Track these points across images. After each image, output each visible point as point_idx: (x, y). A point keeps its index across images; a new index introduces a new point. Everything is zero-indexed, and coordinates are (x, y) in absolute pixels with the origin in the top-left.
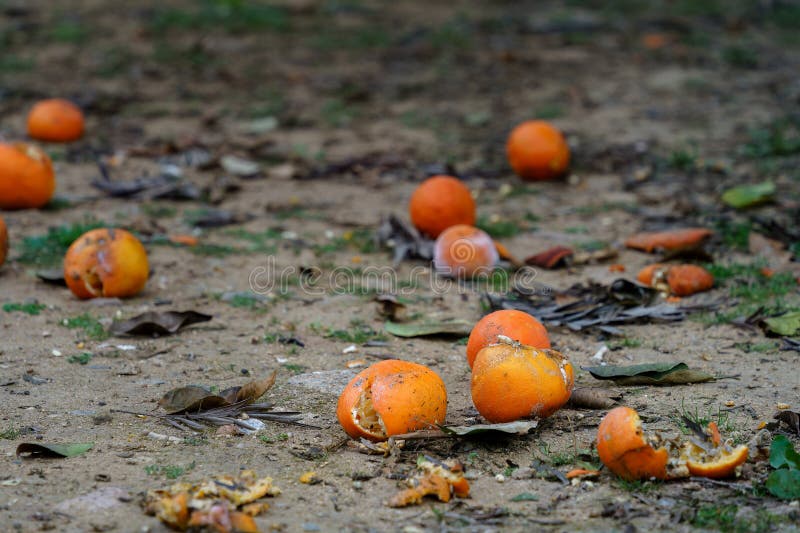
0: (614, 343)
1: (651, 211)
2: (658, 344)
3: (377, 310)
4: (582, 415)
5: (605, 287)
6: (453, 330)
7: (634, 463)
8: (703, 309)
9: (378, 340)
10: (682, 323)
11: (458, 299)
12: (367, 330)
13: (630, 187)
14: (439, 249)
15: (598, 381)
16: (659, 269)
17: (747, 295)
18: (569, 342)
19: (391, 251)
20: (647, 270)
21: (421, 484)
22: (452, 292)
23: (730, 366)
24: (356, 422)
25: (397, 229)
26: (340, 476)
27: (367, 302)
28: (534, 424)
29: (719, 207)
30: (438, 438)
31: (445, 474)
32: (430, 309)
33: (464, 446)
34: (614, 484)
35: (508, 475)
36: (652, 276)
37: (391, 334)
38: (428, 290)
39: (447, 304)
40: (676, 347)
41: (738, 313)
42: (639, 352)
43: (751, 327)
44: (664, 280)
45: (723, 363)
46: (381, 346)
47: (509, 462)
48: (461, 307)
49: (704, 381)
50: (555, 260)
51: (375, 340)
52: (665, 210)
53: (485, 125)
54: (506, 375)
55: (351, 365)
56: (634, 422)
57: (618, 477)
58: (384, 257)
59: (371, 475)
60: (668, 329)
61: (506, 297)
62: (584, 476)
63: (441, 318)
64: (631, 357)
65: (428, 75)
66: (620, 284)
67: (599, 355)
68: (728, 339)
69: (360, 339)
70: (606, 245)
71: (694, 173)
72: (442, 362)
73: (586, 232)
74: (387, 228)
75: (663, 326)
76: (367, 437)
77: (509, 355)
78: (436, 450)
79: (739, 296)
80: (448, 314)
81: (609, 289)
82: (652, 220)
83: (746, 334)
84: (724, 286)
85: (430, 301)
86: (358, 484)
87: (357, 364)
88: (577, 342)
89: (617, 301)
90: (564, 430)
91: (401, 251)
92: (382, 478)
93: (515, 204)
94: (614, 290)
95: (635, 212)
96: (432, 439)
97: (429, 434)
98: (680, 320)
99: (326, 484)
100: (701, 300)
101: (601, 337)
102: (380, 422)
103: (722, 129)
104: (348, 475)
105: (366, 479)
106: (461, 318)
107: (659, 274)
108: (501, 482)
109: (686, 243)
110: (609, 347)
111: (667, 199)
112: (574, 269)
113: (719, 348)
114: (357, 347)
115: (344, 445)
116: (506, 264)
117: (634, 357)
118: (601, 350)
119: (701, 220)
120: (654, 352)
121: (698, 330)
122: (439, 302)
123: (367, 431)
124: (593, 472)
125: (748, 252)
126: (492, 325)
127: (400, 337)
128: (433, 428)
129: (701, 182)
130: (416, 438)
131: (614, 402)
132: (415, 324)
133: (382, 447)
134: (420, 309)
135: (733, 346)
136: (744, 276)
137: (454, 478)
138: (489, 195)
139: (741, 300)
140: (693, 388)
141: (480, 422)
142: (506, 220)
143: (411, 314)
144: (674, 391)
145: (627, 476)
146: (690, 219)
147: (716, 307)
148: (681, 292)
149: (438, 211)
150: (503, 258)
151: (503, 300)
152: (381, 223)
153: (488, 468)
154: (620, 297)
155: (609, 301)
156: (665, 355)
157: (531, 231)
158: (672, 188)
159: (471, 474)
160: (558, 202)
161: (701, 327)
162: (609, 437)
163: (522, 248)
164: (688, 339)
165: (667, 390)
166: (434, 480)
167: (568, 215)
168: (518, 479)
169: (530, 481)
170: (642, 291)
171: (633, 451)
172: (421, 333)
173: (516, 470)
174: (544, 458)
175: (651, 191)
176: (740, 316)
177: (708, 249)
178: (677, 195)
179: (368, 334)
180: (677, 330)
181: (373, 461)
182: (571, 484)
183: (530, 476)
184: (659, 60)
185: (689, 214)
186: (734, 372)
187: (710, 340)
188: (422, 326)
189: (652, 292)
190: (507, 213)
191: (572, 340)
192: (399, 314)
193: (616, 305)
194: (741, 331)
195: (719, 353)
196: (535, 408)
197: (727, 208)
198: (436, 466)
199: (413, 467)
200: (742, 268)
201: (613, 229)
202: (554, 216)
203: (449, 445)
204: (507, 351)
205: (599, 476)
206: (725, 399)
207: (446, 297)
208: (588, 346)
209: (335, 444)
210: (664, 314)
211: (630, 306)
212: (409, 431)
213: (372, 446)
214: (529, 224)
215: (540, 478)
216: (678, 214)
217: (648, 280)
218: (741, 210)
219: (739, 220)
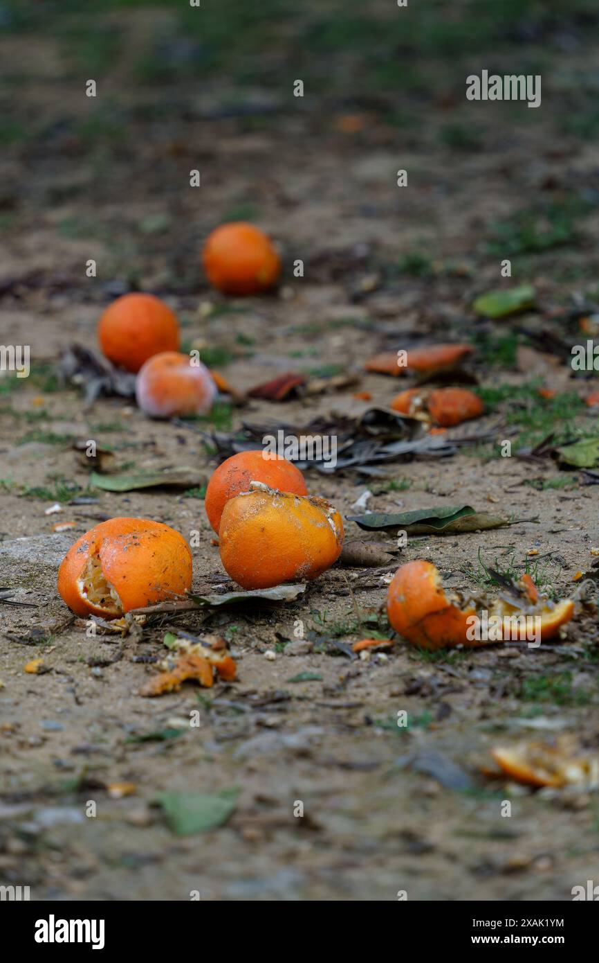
0: (376, 487)
1: (390, 327)
2: (430, 486)
3: (77, 460)
4: (355, 575)
5: (354, 420)
6: (178, 480)
7: (436, 629)
8: (476, 441)
9: (86, 496)
10: (454, 459)
11: (174, 443)
12: (71, 485)
13: (357, 299)
14: (142, 384)
15: (366, 533)
16: (417, 395)
17: (527, 422)
18: (320, 488)
19: (80, 390)
20: (403, 397)
21: (177, 666)
22: (165, 435)
23: (524, 508)
24: (84, 595)
25: (85, 360)
26: (73, 662)
27: (64, 451)
28: (302, 588)
29: (471, 317)
30: (186, 610)
31: (206, 653)
32: (142, 456)
33: (219, 619)
34: (412, 656)
35: (277, 651)
36: (409, 404)
37: (99, 488)
38: (133, 434)
39: (161, 449)
40: (453, 488)
41: (520, 443)
42: (409, 496)
43: (539, 459)
44: (424, 408)
45: (514, 504)
46: (90, 504)
47: (278, 635)
48: (179, 452)
49: (496, 527)
50: (284, 391)
51: (81, 497)
52: (407, 324)
53: (164, 232)
54: (263, 529)
55: (59, 529)
56: (433, 578)
57: (416, 647)
58: (72, 396)
59: (112, 659)
60: (437, 468)
61: (234, 437)
62: (374, 648)
63: (158, 466)
64: (400, 503)
65: (82, 175)
66: (371, 416)
67: (361, 502)
68: (514, 475)
69: (64, 497)
70: (341, 370)
71: (432, 279)
72: (169, 519)
73: (315, 355)
74: (70, 361)
75: (431, 463)
76: (98, 614)
77: (266, 505)
78: (184, 626)
79: (517, 422)
80: (165, 462)
81: (358, 423)
82: (393, 337)
83: (535, 467)
84: (497, 412)
85: (140, 447)
86: (98, 671)
87: (66, 527)
88: (331, 488)
89: (371, 436)
90: (337, 594)
91: (93, 388)
92: (124, 662)
93: (220, 325)
94: (364, 423)
95: (368, 329)
96: (179, 612)
97: (175, 606)
98: (450, 455)
99: (58, 673)
100: (472, 429)
101: (359, 480)
102: (113, 594)
103: (455, 226)
104: (81, 661)
105: (105, 664)
106: (183, 464)
107: (417, 401)
108: (272, 660)
109: (442, 363)
110: (372, 491)
111: (405, 312)
112: (309, 401)
113: (505, 487)
114: (61, 506)
115: (71, 625)
116: (226, 399)
117: (403, 502)
118: (363, 497)
119: (453, 334)
120: (428, 496)
121: (475, 466)
122: (150, 448)
123: (98, 606)
124: (384, 643)
125: (516, 371)
126: (235, 470)
127: (112, 492)
128: (180, 599)
129: (443, 289)
130: (160, 612)
131: (392, 557)
132: (126, 475)
133: (117, 625)
134: (130, 456)
135: (522, 484)
136: (520, 399)
137: (216, 658)
138: (185, 316)
139: (521, 428)
140: (483, 536)
141: (231, 589)
142: (212, 346)
143: (119, 464)
144: (462, 540)
145: (428, 645)
146: (440, 334)
147: (493, 438)
148: (446, 422)
149: (134, 336)
150: (222, 391)
151: (231, 442)
152: (61, 355)
153: (253, 644)
154: (374, 430)
155: (360, 437)
156: (441, 499)
157: (248, 357)
158: (409, 298)
159: (234, 652)
160: (273, 321)
161: (478, 462)
162: (402, 598)
163: (242, 378)
164: (466, 478)
165: (452, 539)
166: (194, 662)
167: (288, 336)
168: (292, 655)
169: (308, 657)
170: (401, 423)
171: (433, 614)
172: (137, 485)
173: (288, 645)
174: (320, 629)
175: (384, 303)
176: (523, 447)
177: (468, 368)
178: (416, 306)
179: (73, 490)
180: (450, 467)
181: (109, 643)
182: (359, 658)
183: (307, 651)
184: (360, 146)
185: (436, 329)
186: (529, 515)
187: (491, 478)
188: (136, 478)
189: (413, 424)
190: (212, 337)
191: (324, 486)
192: (107, 463)
193: (371, 442)
194: (527, 465)
195: (506, 492)
196: (301, 568)
197: (482, 319)
198: (193, 644)
199: (160, 646)
200: (514, 390)
201: (345, 350)
202: (270, 339)
203: (201, 618)
204: (263, 501)
205: (392, 646)
206: (524, 547)
207: (159, 440)
208: (344, 491)
209: (60, 623)
210: (431, 449)
211: (390, 441)
212: (149, 604)
213: (105, 624)
214: (243, 349)
215: (319, 653)
216: (424, 328)
217: (405, 408)
218: (502, 319)
219: (499, 333)
